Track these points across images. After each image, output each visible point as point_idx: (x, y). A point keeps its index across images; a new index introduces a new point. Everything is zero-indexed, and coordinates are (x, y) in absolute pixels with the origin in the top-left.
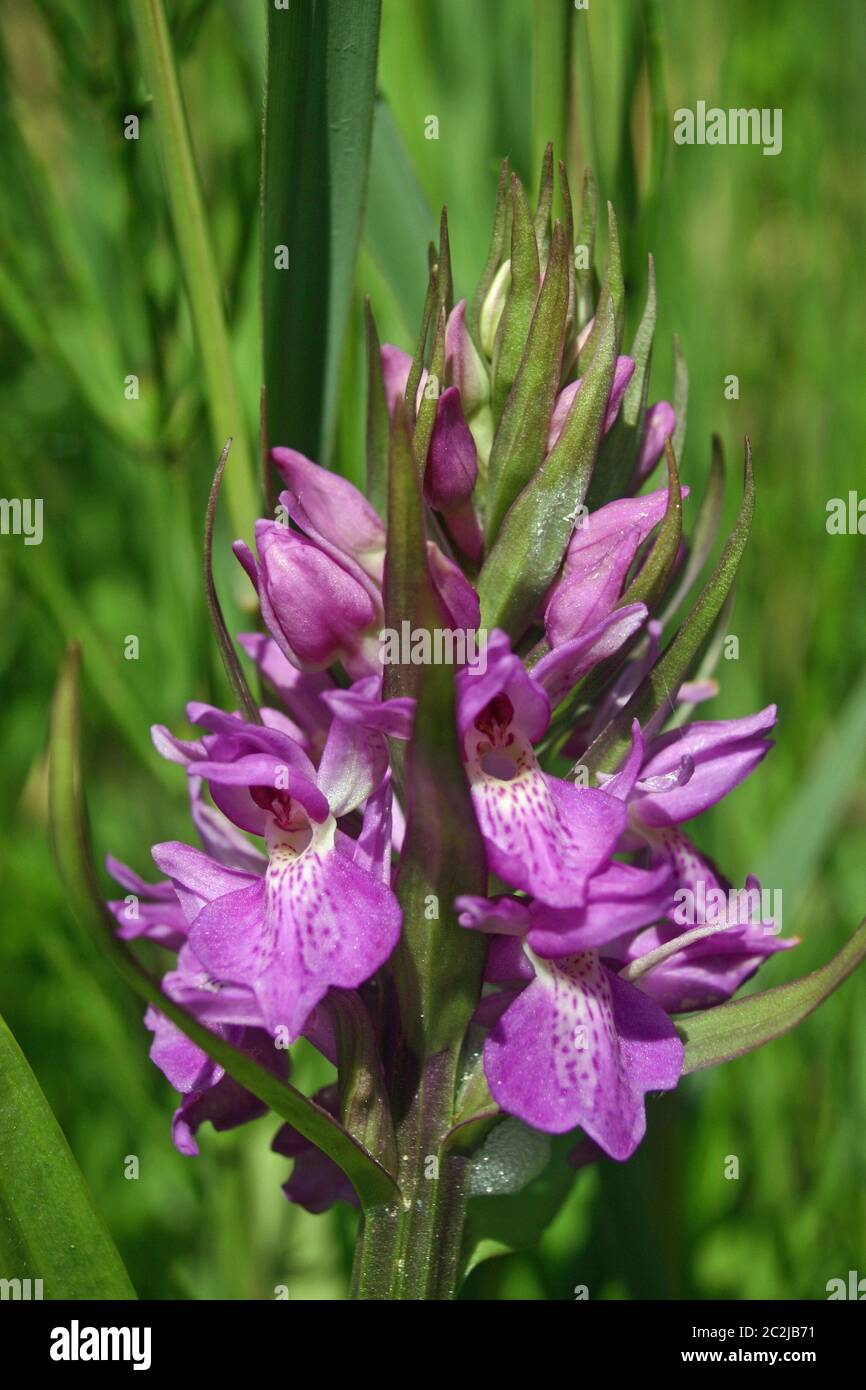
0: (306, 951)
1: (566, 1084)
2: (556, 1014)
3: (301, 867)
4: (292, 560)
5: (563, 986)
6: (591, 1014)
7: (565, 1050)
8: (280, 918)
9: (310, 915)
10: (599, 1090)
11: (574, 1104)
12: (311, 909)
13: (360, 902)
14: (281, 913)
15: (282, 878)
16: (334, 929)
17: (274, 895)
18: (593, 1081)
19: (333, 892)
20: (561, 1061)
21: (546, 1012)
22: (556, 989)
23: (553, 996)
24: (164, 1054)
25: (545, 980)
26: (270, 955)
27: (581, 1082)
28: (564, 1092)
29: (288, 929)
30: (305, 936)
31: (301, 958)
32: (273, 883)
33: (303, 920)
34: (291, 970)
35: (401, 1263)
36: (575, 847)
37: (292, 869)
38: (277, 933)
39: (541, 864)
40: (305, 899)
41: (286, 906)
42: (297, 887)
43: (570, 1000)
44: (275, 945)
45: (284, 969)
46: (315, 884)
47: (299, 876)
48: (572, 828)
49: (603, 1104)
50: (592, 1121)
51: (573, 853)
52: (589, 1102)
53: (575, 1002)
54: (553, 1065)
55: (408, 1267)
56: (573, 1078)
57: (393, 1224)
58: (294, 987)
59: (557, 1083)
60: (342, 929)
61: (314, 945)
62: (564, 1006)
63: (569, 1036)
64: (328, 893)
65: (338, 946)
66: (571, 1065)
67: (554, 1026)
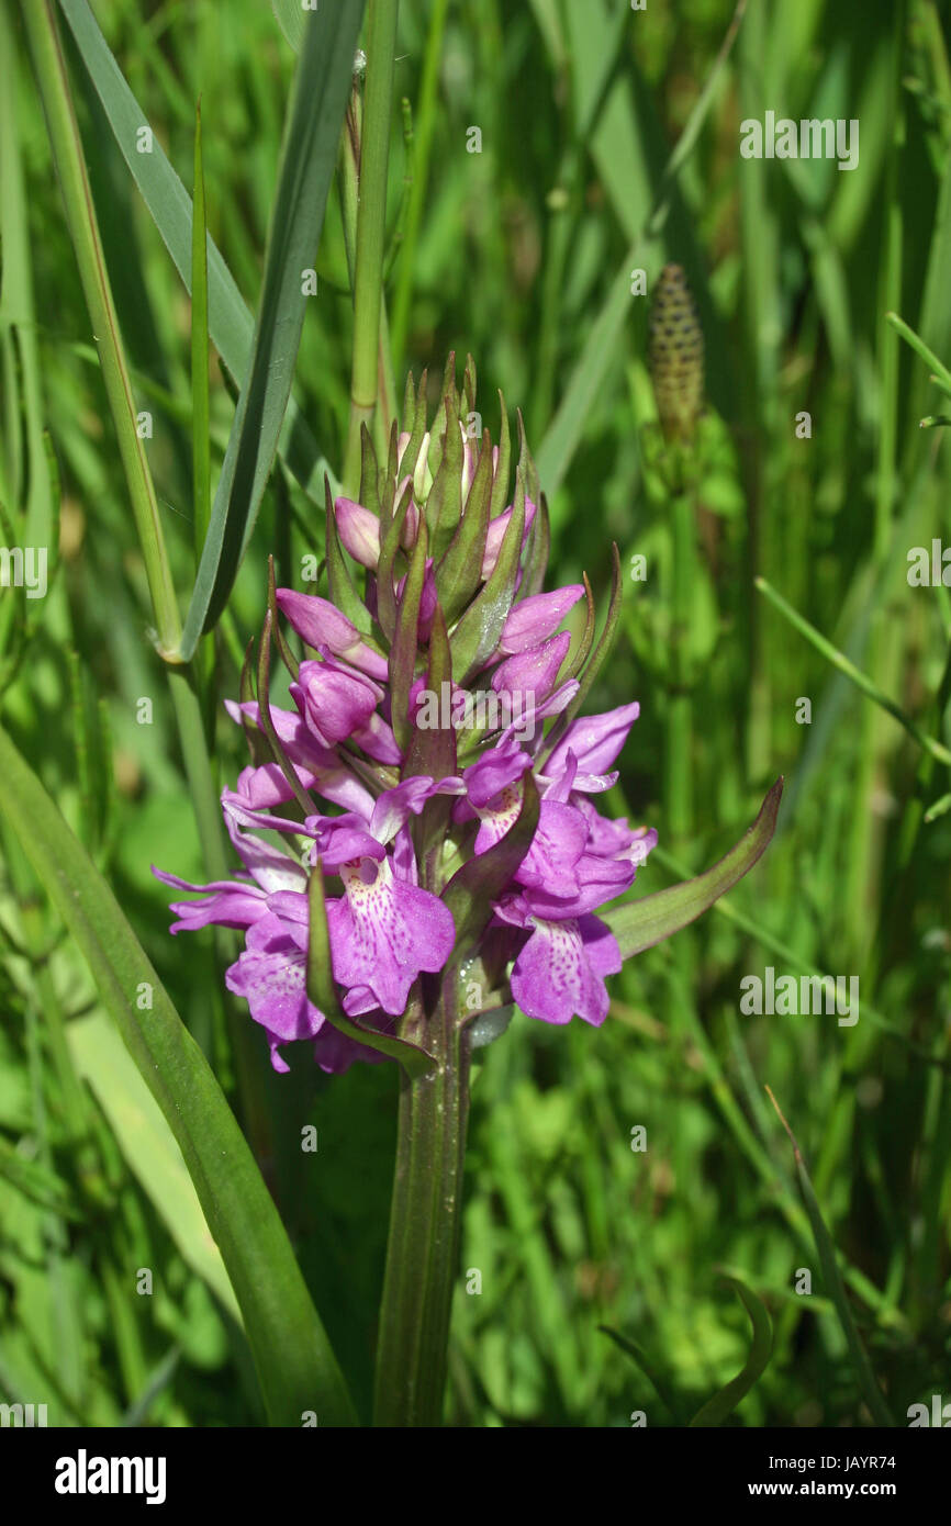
0: (396, 952)
1: (560, 988)
2: (552, 950)
3: (380, 897)
4: (329, 687)
5: (555, 932)
6: (574, 946)
7: (558, 969)
8: (375, 935)
9: (393, 928)
10: (582, 988)
11: (569, 1000)
12: (392, 923)
13: (418, 908)
14: (374, 931)
15: (368, 907)
16: (406, 932)
17: (365, 919)
18: (578, 983)
19: (401, 907)
20: (555, 975)
21: (545, 949)
22: (551, 935)
23: (550, 939)
24: (261, 1013)
25: (542, 930)
26: (372, 959)
27: (570, 985)
28: (559, 994)
29: (382, 942)
30: (393, 943)
31: (394, 957)
32: (361, 911)
33: (389, 932)
34: (390, 968)
35: (440, 1107)
36: (554, 846)
37: (373, 899)
38: (375, 945)
39: (540, 865)
40: (388, 918)
41: (376, 925)
42: (381, 911)
43: (561, 941)
44: (375, 952)
45: (386, 968)
46: (391, 906)
47: (381, 904)
48: (547, 832)
49: (586, 996)
50: (580, 1007)
51: (554, 850)
52: (577, 997)
53: (564, 940)
54: (550, 978)
55: (446, 1109)
56: (564, 984)
57: (432, 1085)
58: (396, 978)
59: (554, 989)
60: (411, 930)
61: (399, 946)
62: (557, 945)
63: (560, 961)
64: (398, 909)
65: (411, 942)
66: (562, 977)
67: (552, 957)
